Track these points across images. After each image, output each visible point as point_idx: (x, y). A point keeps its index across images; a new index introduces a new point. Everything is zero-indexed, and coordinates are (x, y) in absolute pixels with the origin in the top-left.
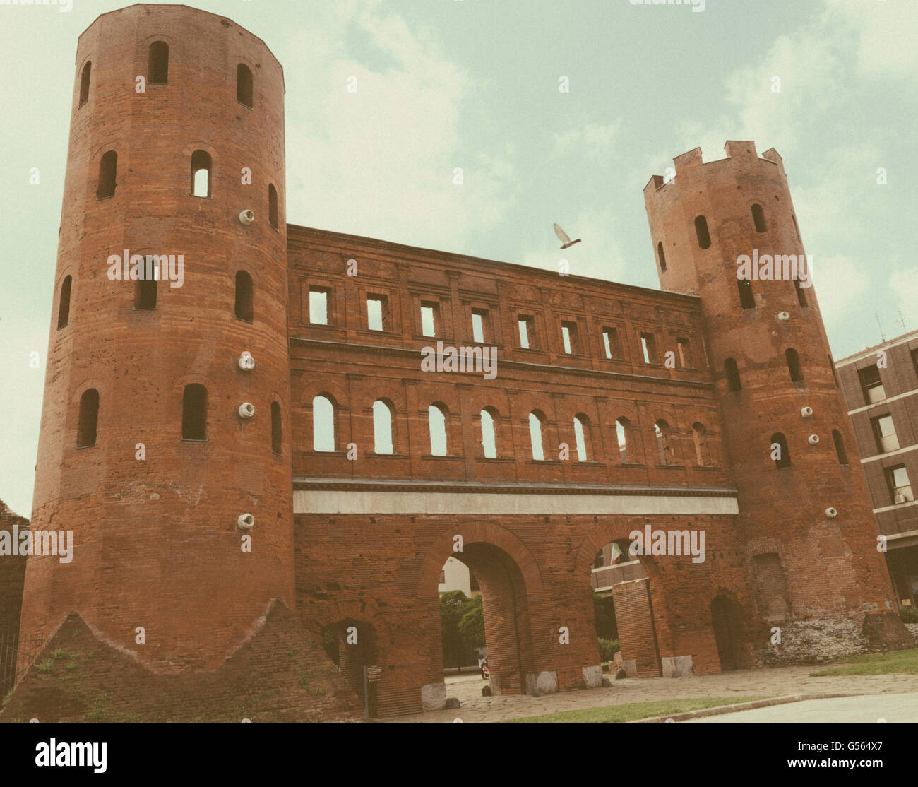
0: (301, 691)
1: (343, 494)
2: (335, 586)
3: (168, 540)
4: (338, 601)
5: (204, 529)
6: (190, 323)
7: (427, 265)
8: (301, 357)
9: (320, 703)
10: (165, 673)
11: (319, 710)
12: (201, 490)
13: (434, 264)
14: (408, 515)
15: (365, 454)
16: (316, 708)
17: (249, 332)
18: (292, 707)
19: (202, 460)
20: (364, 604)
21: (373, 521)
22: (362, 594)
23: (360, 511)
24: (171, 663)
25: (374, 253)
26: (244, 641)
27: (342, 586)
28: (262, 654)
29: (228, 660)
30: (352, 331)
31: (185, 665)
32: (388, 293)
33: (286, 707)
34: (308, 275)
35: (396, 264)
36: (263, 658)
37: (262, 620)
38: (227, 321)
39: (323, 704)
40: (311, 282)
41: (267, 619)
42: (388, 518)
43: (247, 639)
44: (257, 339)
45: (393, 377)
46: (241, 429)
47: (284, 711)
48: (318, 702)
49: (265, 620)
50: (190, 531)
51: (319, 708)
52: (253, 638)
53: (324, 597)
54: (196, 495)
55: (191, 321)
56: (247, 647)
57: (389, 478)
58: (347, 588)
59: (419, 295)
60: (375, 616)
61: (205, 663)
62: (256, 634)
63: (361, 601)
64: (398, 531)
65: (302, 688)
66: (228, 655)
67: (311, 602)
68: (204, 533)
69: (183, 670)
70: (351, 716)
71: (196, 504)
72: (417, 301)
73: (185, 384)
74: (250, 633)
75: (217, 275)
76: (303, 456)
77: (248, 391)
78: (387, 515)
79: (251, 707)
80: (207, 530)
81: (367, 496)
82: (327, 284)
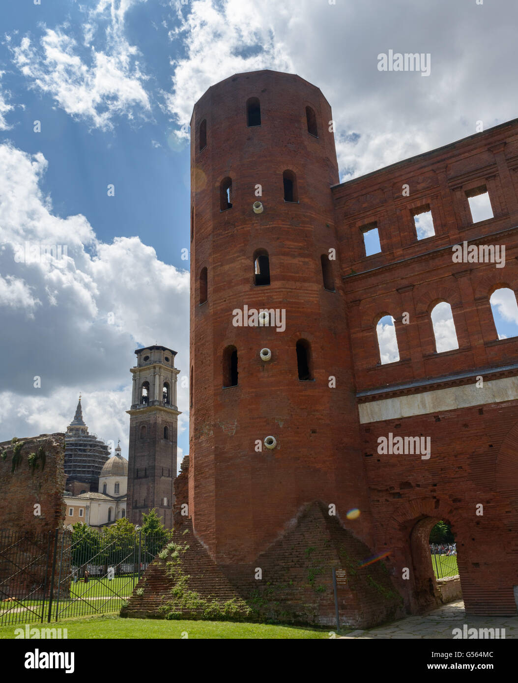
0: (307, 585)
1: (404, 399)
2: (406, 485)
3: (218, 464)
4: (411, 499)
5: (239, 453)
6: (224, 303)
7: (467, 155)
8: (358, 290)
9: (319, 599)
10: (221, 563)
11: (316, 605)
12: (236, 423)
13: (472, 150)
14: (474, 407)
15: (424, 356)
16: (314, 602)
17: (267, 293)
18: (296, 600)
19: (236, 401)
20: (438, 501)
21: (438, 419)
22: (434, 491)
23: (422, 412)
24: (225, 556)
25: (411, 172)
26: (275, 540)
27: (413, 484)
28: (287, 551)
29: (262, 555)
30: (399, 250)
31: (233, 558)
32: (429, 201)
33: (291, 599)
34: (355, 219)
35: (433, 171)
36: (287, 554)
37: (294, 521)
38: (247, 291)
39: (321, 600)
40: (359, 224)
41: (298, 520)
42: (453, 413)
43: (279, 538)
44: (275, 295)
45: (442, 276)
46: (263, 370)
47: (289, 602)
48: (318, 597)
49: (296, 521)
50: (231, 455)
51: (317, 603)
52: (285, 536)
53: (399, 495)
54: (233, 428)
55: (225, 301)
56: (279, 544)
57: (450, 375)
58: (418, 486)
59: (461, 187)
60: (451, 512)
61: (245, 557)
62: (288, 533)
63: (435, 497)
64: (466, 425)
65: (308, 584)
66: (262, 551)
67: (387, 500)
68: (239, 455)
69: (231, 561)
70: (343, 614)
71: (233, 434)
72: (459, 194)
73: (223, 348)
74: (282, 533)
75: (238, 260)
76: (367, 372)
77: (269, 338)
78: (451, 411)
79: (267, 596)
80: (241, 454)
81: (428, 397)
82: (372, 219)
